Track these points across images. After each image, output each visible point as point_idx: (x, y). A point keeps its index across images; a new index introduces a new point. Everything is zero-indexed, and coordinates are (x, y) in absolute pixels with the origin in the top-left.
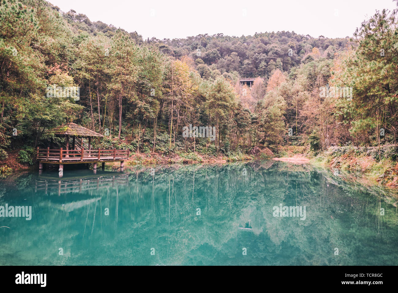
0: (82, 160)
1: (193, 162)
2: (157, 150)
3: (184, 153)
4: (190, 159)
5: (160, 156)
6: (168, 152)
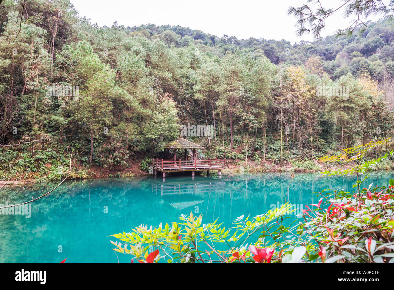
1: (308, 171)
2: (268, 158)
3: (298, 161)
4: (305, 167)
5: (270, 164)
6: (279, 160)
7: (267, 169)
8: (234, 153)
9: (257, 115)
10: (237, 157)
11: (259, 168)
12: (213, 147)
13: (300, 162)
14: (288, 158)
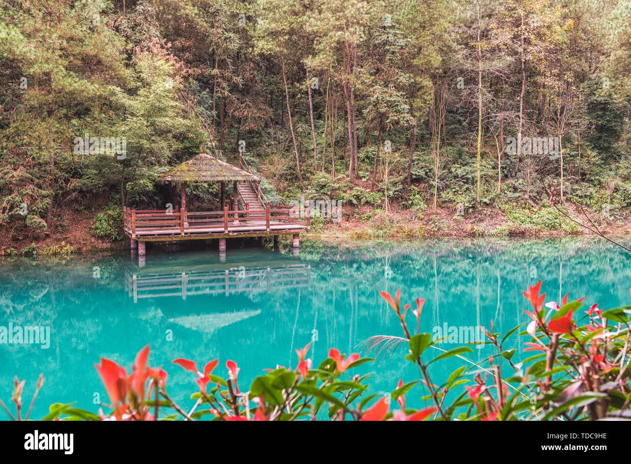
0: (183, 234)
1: (545, 233)
2: (445, 202)
3: (523, 208)
4: (537, 224)
5: (449, 218)
6: (473, 207)
7: (439, 229)
8: (358, 190)
9: (412, 91)
10: (363, 201)
11: (417, 227)
12: (308, 175)
13: (527, 211)
14: (497, 200)
